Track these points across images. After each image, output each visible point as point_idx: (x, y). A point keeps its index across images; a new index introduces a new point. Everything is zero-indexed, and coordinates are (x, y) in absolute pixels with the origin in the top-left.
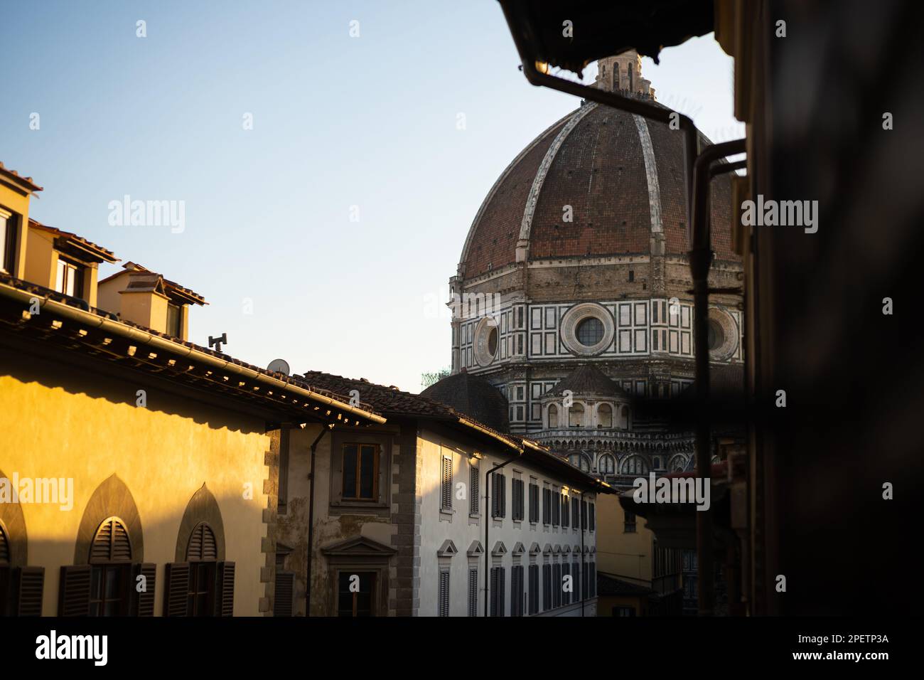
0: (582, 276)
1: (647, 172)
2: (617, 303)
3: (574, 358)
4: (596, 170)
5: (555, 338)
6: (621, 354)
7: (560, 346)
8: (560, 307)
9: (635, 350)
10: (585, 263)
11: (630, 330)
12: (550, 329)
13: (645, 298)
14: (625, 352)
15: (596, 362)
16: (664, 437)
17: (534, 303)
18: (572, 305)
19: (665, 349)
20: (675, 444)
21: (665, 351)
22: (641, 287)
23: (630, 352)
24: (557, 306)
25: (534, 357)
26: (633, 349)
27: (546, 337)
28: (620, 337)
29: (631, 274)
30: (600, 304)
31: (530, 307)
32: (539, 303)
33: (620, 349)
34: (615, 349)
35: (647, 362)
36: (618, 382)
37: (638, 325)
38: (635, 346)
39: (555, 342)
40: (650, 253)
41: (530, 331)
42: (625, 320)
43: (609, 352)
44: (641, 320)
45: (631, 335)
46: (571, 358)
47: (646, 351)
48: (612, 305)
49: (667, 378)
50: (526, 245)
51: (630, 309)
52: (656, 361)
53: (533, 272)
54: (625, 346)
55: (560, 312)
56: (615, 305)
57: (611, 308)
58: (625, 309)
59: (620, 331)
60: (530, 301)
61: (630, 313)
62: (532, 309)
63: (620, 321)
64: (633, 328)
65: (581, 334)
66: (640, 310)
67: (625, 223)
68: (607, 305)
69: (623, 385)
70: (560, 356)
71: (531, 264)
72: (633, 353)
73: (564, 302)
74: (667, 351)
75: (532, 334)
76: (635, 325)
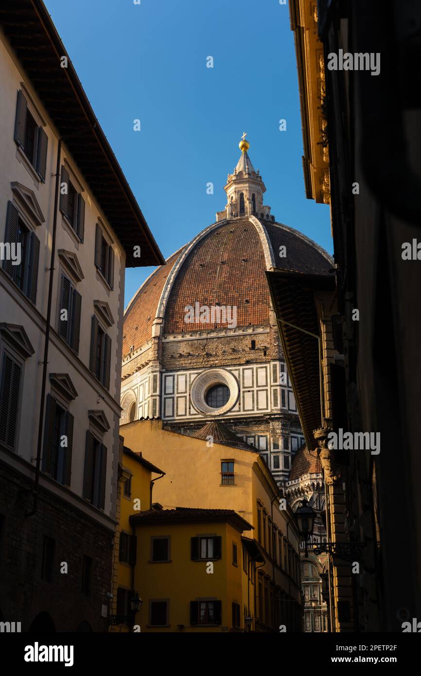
0: (210, 347)
1: (266, 261)
2: (241, 368)
3: (203, 418)
4: (222, 262)
5: (186, 401)
6: (245, 413)
7: (190, 408)
8: (190, 374)
9: (257, 408)
10: (213, 335)
11: (253, 391)
12: (182, 393)
13: (266, 362)
14: (248, 410)
15: (221, 420)
16: (285, 484)
17: (167, 371)
18: (200, 371)
19: (285, 407)
20: (295, 489)
21: (284, 408)
22: (263, 354)
23: (253, 410)
24: (188, 372)
25: (167, 419)
26: (255, 407)
27: (177, 400)
28: (244, 397)
29: (253, 343)
30: (225, 370)
31: (164, 375)
32: (171, 371)
33: (244, 407)
34: (240, 408)
35: (268, 417)
36: (243, 437)
37: (259, 387)
38: (257, 405)
39: (186, 404)
40: (269, 324)
41: (164, 396)
42: (248, 383)
43: (234, 412)
44: (262, 381)
45: (253, 395)
46: (200, 418)
47: (267, 409)
48: (236, 370)
49: (287, 432)
50: (161, 322)
51: (253, 372)
52: (276, 416)
53: (167, 346)
54: (249, 405)
55: (190, 378)
56: (239, 370)
57: (236, 373)
58: (248, 373)
59: (244, 392)
60: (164, 370)
61: (253, 376)
62: (166, 376)
63: (243, 383)
64: (255, 389)
65: (210, 399)
66: (262, 373)
67: (247, 301)
68: (231, 370)
69: (247, 440)
70: (190, 417)
71: (166, 338)
72: (256, 411)
73: (194, 369)
74: (286, 408)
75: (165, 398)
76: (258, 386)
